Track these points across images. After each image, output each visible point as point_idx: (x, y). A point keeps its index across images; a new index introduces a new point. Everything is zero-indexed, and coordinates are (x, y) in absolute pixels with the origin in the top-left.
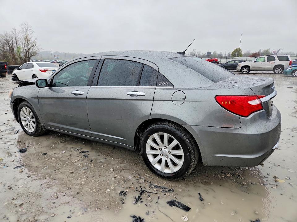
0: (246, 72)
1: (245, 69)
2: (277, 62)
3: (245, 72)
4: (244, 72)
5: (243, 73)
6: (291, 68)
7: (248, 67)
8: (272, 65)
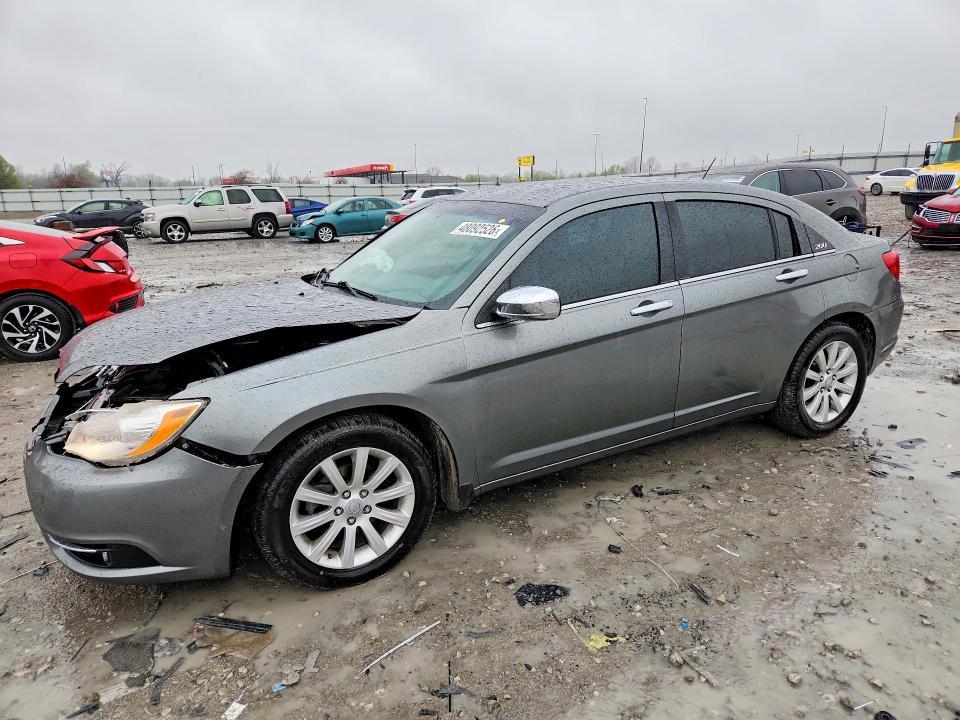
0: (180, 237)
1: (175, 227)
2: (258, 206)
3: (176, 239)
4: (173, 236)
5: (170, 241)
6: (311, 221)
7: (182, 221)
8: (243, 214)
